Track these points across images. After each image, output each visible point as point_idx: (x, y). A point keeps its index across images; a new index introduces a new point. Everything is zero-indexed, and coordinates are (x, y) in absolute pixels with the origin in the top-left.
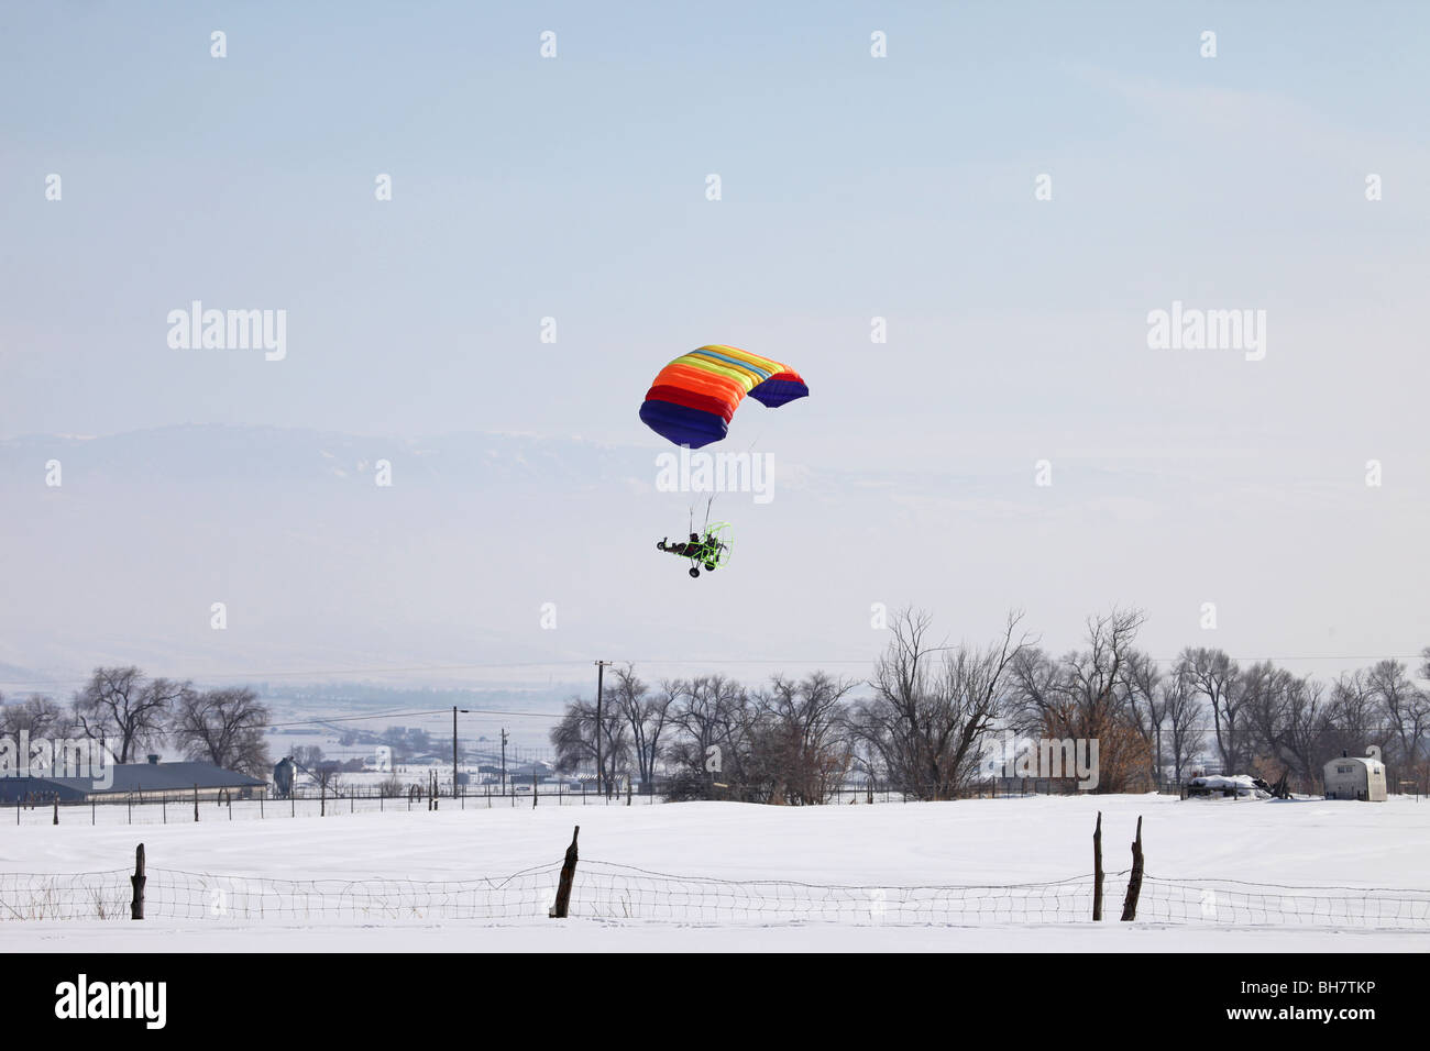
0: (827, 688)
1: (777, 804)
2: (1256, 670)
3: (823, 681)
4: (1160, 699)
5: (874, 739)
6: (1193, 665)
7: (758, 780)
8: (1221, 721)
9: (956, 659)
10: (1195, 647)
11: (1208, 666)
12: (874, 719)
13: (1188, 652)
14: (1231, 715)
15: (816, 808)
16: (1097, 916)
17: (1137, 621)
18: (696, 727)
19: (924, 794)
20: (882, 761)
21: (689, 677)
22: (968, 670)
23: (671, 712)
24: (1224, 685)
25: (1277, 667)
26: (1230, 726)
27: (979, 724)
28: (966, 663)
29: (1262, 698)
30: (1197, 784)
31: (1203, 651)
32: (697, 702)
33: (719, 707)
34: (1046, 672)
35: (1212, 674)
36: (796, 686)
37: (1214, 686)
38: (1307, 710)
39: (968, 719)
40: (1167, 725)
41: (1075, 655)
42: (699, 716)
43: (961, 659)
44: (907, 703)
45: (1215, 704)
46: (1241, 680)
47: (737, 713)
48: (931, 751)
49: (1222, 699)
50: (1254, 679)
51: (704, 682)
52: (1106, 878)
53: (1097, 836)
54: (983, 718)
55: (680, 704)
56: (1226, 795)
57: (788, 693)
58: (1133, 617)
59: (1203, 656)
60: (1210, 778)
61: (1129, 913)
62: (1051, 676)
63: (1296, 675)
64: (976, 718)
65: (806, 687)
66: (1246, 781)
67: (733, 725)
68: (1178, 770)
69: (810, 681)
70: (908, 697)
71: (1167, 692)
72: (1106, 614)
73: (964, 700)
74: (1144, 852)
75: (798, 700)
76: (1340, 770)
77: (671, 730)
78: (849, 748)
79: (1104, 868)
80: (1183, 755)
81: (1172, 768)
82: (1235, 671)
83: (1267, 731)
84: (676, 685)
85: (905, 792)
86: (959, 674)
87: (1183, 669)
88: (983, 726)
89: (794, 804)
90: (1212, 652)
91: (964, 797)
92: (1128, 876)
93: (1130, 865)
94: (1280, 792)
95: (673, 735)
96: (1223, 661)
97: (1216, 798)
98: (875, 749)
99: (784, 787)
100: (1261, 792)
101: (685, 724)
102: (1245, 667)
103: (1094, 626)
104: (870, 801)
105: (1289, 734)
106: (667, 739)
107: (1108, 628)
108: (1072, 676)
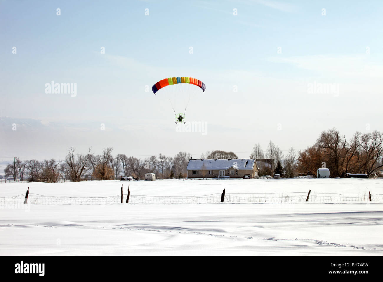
0: (54, 162)
1: (48, 182)
2: (130, 158)
3: (53, 160)
4: (113, 163)
5: (63, 171)
6: (119, 157)
7: (45, 178)
8: (124, 167)
9: (80, 156)
10: (120, 154)
11: (122, 157)
12: (63, 167)
13: (119, 155)
14: (126, 166)
15: (55, 183)
16: (122, 202)
17: (112, 149)
18: (30, 169)
19: (74, 181)
20: (64, 175)
21: (29, 160)
22: (82, 158)
23: (26, 166)
24: (125, 160)
25: (134, 157)
26: (126, 168)
27: (84, 168)
28: (82, 157)
29: (132, 163)
30: (123, 178)
31: (121, 154)
32: (31, 164)
33: (35, 165)
34: (93, 158)
35: (123, 159)
36: (48, 161)
37: (123, 161)
38: (140, 164)
39: (82, 167)
40: (115, 168)
41: (98, 155)
42: (31, 167)
43: (81, 156)
44: (71, 165)
45: (123, 164)
46: (128, 160)
47: (38, 166)
48: (75, 173)
49: (124, 163)
50: (130, 159)
51: (32, 161)
52: (123, 195)
53: (122, 188)
54: (85, 167)
55: (28, 165)
56: (128, 180)
57: (47, 163)
58: (111, 149)
59: (121, 155)
60: (125, 177)
61: (127, 202)
62: (94, 159)
63: (138, 158)
64: (84, 167)
65: (50, 161)
66: (131, 177)
67: (37, 168)
68: (117, 176)
69: (51, 160)
70: (71, 163)
71: (115, 162)
72: (106, 148)
73: (81, 164)
74: (130, 191)
75: (49, 164)
76: (148, 175)
77: (26, 169)
78: (58, 172)
79: (123, 194)
80: (118, 173)
81: (116, 175)
82: (127, 158)
83: (133, 168)
84: (27, 161)
85: (71, 180)
86: (80, 159)
87: (118, 158)
88: (85, 168)
89: (51, 183)
90: (123, 155)
91: (81, 181)
92: (127, 195)
93: (127, 193)
94: (137, 179)
95: (26, 170)
96: (125, 156)
97: (126, 181)
98: (63, 172)
99: (49, 180)
100: (134, 179)
101: (29, 168)
102: (128, 157)
103: (104, 150)
104: (65, 182)
105: (137, 169)
106: (25, 171)
107: (107, 150)
108: (98, 159)
